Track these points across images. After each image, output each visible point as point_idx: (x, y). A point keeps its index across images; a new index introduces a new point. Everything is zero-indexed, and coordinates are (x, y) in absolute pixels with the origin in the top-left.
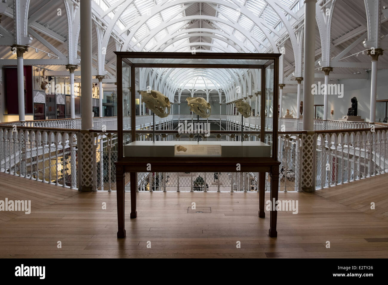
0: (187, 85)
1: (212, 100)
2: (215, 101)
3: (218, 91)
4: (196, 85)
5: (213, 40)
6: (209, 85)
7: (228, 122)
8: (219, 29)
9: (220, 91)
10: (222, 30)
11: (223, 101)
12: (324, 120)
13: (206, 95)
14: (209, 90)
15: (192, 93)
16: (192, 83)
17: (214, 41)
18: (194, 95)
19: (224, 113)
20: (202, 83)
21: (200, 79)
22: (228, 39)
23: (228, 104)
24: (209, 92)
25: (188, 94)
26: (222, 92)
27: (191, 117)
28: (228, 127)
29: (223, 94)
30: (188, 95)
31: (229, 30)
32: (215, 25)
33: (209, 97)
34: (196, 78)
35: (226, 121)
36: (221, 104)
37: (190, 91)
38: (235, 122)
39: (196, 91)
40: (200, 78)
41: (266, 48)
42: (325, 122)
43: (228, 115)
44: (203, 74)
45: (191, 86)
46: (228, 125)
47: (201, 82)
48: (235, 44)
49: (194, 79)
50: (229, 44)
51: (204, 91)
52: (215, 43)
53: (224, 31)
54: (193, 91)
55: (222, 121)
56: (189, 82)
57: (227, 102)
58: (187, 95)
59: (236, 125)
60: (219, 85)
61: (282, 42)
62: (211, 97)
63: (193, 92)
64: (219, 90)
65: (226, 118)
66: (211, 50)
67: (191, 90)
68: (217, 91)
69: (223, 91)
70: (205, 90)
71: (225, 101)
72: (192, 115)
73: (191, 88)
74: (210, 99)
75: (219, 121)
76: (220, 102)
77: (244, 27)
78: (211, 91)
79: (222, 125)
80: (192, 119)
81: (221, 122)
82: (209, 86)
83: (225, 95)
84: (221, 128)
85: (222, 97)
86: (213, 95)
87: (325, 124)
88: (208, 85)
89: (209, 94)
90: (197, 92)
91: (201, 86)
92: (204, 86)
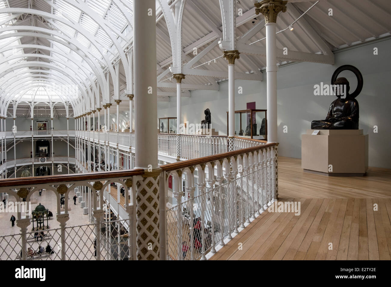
0: (25, 96)
1: (57, 113)
2: (61, 115)
3: (65, 104)
4: (37, 97)
5: (52, 44)
6: (54, 98)
7: (77, 138)
8: (57, 30)
9: (66, 104)
10: (61, 32)
11: (70, 116)
12: (178, 135)
13: (50, 108)
14: (53, 103)
15: (31, 106)
16: (32, 94)
17: (54, 46)
18: (34, 108)
19: (72, 128)
21: (42, 91)
22: (69, 43)
23: (76, 118)
24: (54, 105)
25: (26, 107)
26: (69, 105)
27: (30, 134)
28: (77, 143)
29: (70, 107)
31: (71, 32)
32: (52, 25)
33: (54, 111)
34: (36, 89)
35: (74, 137)
36: (68, 119)
37: (28, 103)
38: (84, 139)
39: (36, 103)
40: (41, 88)
41: (113, 54)
42: (179, 137)
43: (76, 130)
44: (45, 84)
45: (31, 98)
46: (77, 141)
47: (43, 94)
48: (78, 49)
49: (34, 90)
50: (71, 49)
51: (48, 104)
52: (55, 47)
53: (63, 33)
54: (32, 103)
55: (69, 137)
56: (27, 93)
57: (75, 116)
58: (24, 108)
59: (84, 141)
60: (65, 97)
61: (130, 47)
62: (56, 111)
63: (33, 105)
64: (66, 102)
65: (74, 134)
66: (52, 56)
67: (31, 102)
68: (63, 104)
69: (70, 103)
70: (49, 103)
71: (73, 115)
72: (32, 132)
74: (55, 113)
75: (67, 137)
76: (67, 116)
77: (88, 31)
78: (55, 103)
79: (70, 142)
80: (32, 136)
81: (69, 139)
83: (72, 108)
84: (69, 145)
85: (69, 110)
86: (59, 108)
87: (179, 139)
88: (52, 98)
89: (53, 107)
90: (38, 104)
91: (43, 98)
92: (47, 97)
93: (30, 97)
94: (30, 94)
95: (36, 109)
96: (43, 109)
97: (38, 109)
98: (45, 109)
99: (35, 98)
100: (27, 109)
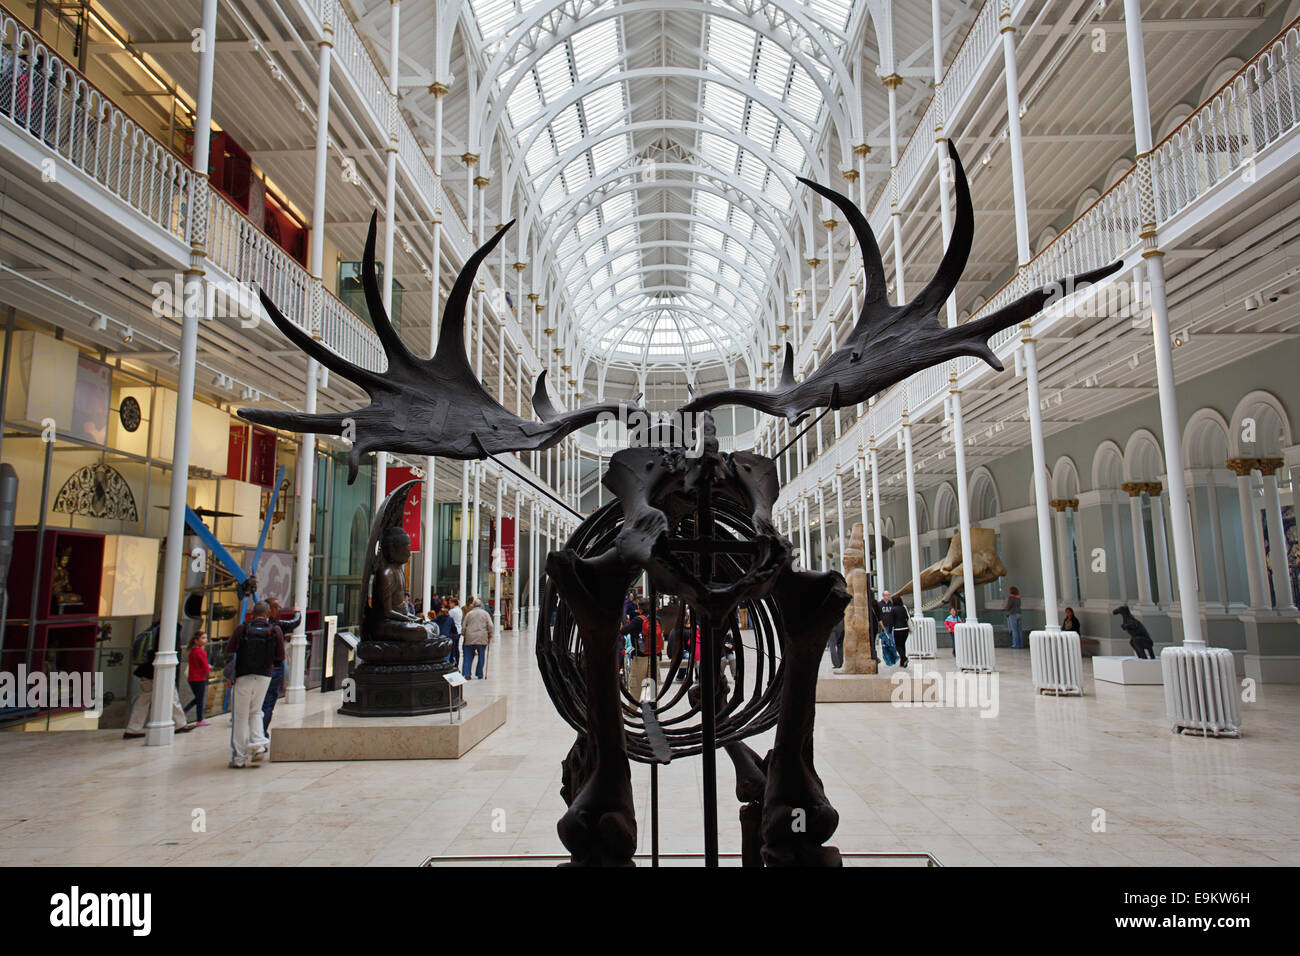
0: (622, 348)
3: (726, 361)
4: (653, 351)
6: (695, 349)
9: (729, 360)
14: (694, 363)
15: (641, 374)
16: (640, 342)
18: (647, 380)
20: (672, 345)
21: (666, 330)
24: (696, 369)
25: (628, 376)
26: (737, 362)
30: (629, 384)
37: (634, 367)
39: (653, 367)
45: (639, 352)
47: (670, 341)
51: (680, 366)
54: (643, 366)
60: (725, 343)
63: (644, 371)
64: (728, 357)
67: (639, 364)
68: (721, 363)
69: (740, 355)
70: (684, 364)
73: (638, 360)
82: (693, 352)
88: (691, 349)
89: (695, 372)
90: (656, 370)
91: (669, 353)
92: (680, 350)
93: (637, 350)
94: (637, 345)
95: (649, 387)
96: (669, 387)
97: (655, 387)
98: (676, 387)
99: (650, 353)
100: (631, 387)
